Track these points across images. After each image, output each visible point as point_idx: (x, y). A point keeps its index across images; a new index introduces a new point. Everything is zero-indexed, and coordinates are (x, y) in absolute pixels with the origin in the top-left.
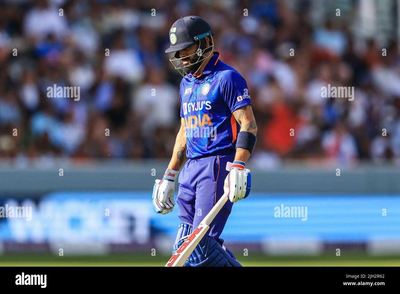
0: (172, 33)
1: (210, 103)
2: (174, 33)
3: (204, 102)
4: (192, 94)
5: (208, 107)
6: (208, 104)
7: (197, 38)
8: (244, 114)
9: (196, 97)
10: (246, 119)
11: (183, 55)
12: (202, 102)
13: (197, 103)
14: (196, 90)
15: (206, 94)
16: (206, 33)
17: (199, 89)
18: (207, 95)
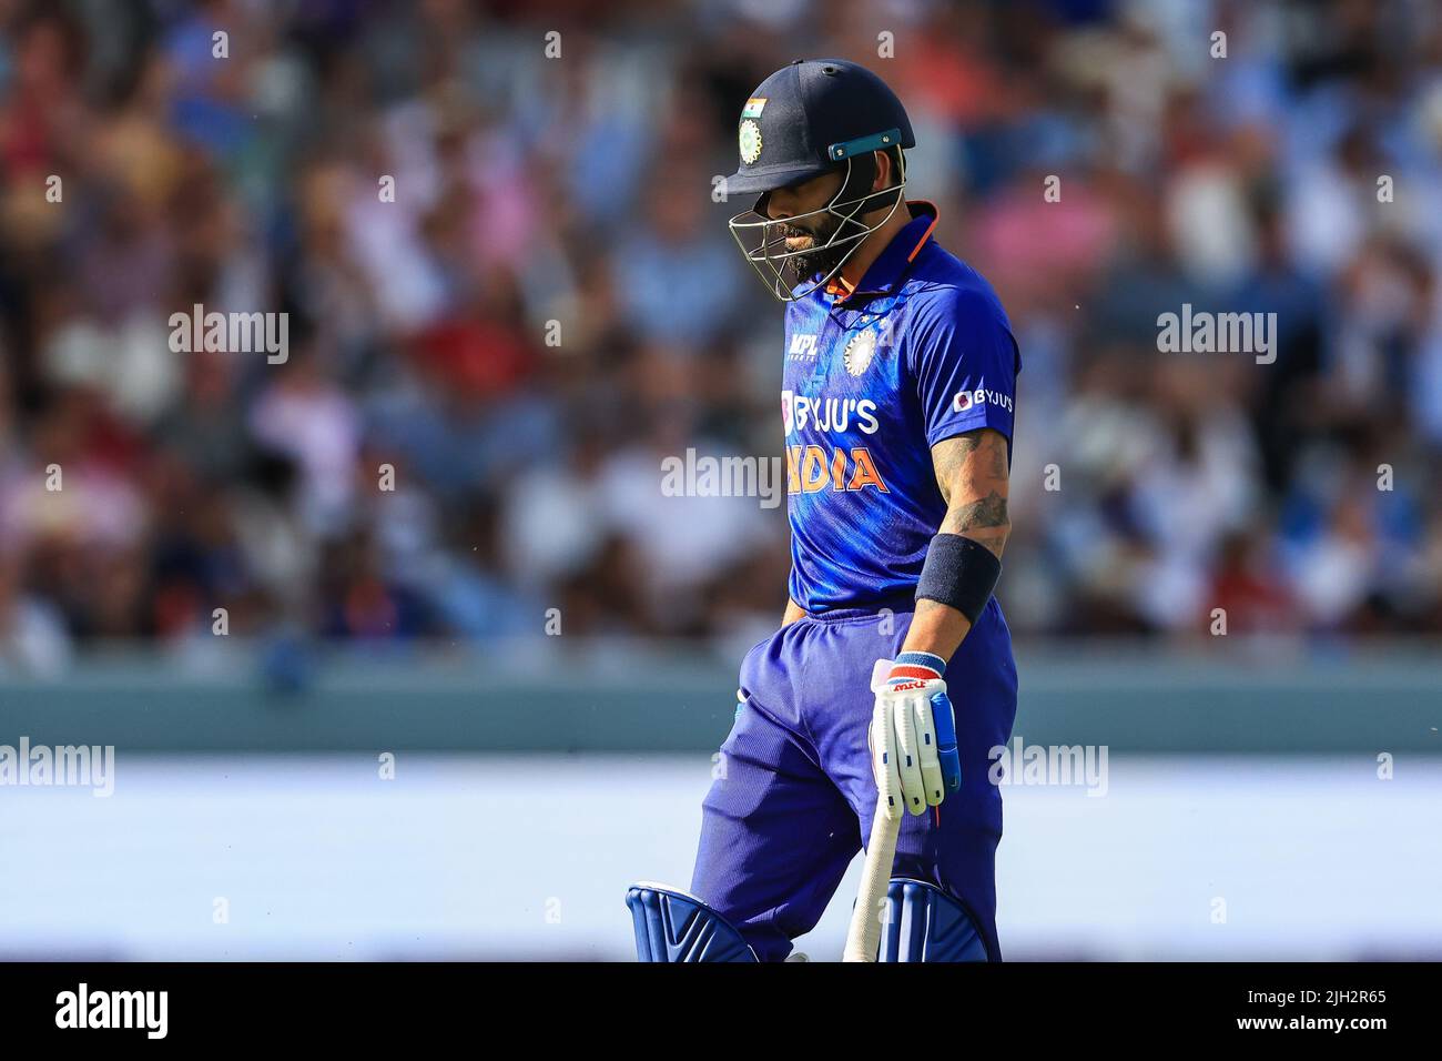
0: (748, 119)
1: (873, 407)
2: (753, 119)
3: (853, 402)
4: (817, 362)
5: (868, 424)
6: (867, 410)
7: (840, 152)
8: (962, 464)
9: (827, 376)
10: (965, 485)
11: (783, 208)
12: (846, 401)
13: (828, 401)
14: (830, 351)
15: (862, 372)
16: (878, 136)
17: (839, 347)
18: (863, 374)
